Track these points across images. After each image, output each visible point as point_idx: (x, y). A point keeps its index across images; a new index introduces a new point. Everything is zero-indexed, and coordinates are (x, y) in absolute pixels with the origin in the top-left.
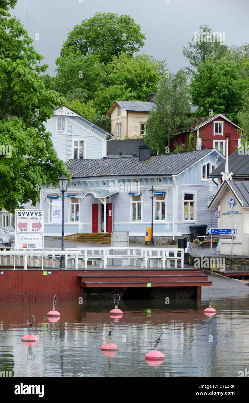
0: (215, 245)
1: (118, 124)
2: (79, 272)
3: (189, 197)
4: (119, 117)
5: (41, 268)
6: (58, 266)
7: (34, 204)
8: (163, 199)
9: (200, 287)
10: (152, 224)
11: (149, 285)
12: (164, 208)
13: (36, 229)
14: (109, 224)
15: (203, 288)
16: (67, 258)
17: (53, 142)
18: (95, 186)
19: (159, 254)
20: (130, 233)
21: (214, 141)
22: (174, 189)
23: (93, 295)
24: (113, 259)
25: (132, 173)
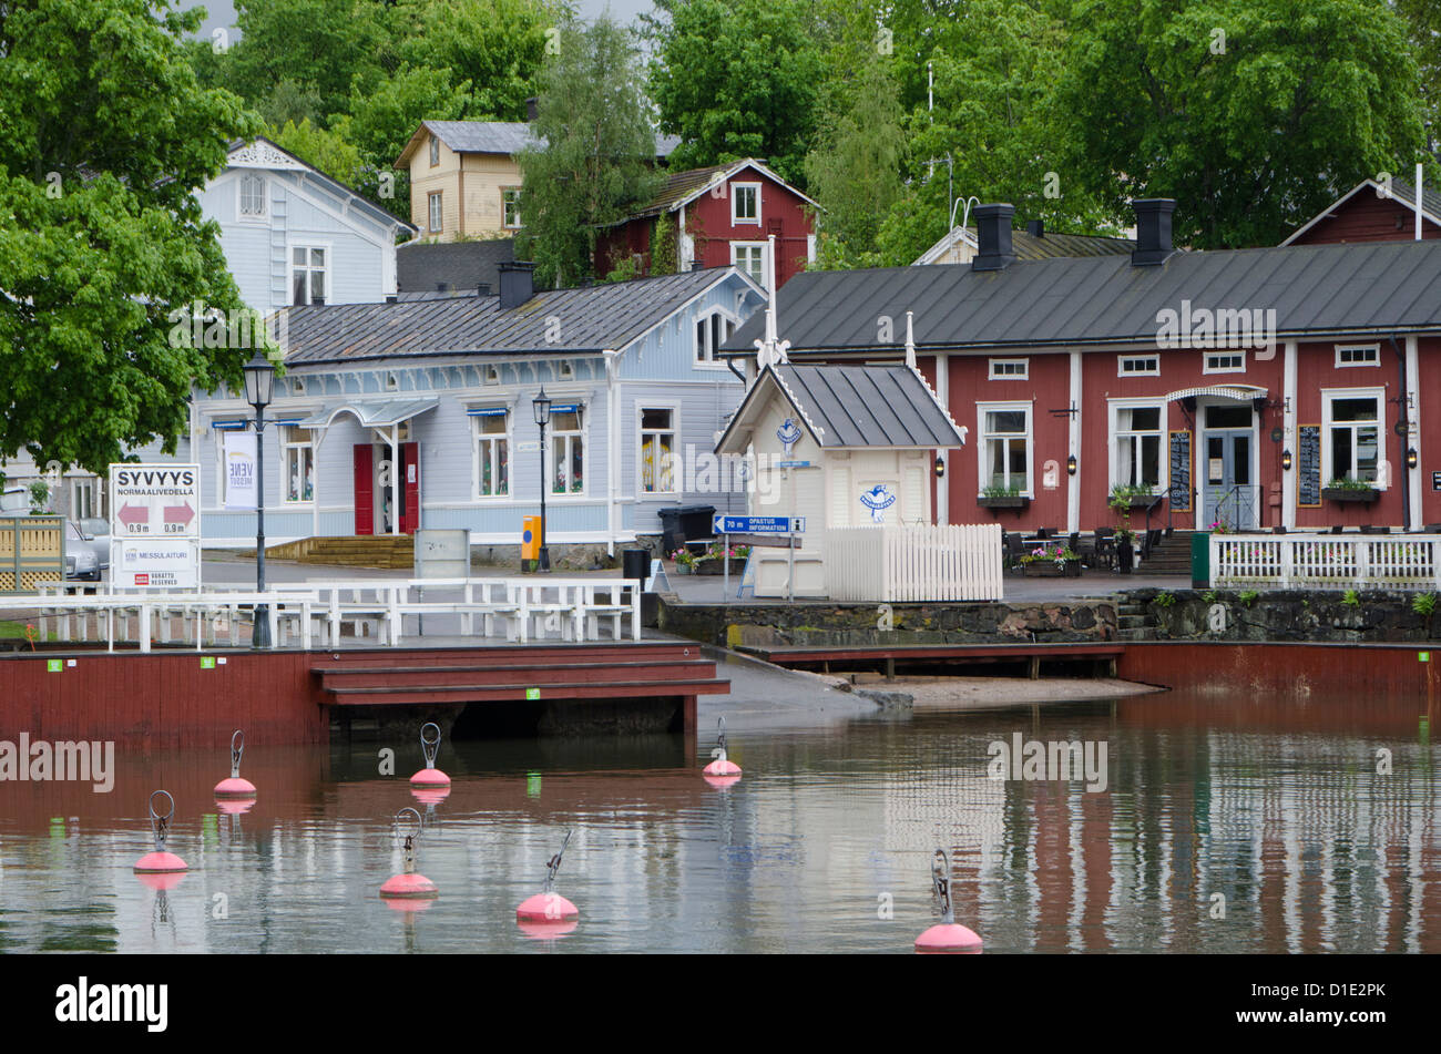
0: (739, 567)
1: (431, 195)
2: (315, 657)
3: (656, 418)
4: (436, 170)
5: (195, 647)
6: (249, 642)
7: (169, 448)
8: (577, 428)
9: (694, 699)
10: (543, 506)
11: (533, 694)
12: (581, 454)
13: (177, 525)
14: (409, 509)
15: (702, 699)
16: (274, 614)
17: (226, 253)
18: (361, 390)
19: (563, 596)
20: (471, 534)
21: (734, 245)
22: (610, 394)
23: (359, 728)
24: (420, 615)
25: (478, 347)
